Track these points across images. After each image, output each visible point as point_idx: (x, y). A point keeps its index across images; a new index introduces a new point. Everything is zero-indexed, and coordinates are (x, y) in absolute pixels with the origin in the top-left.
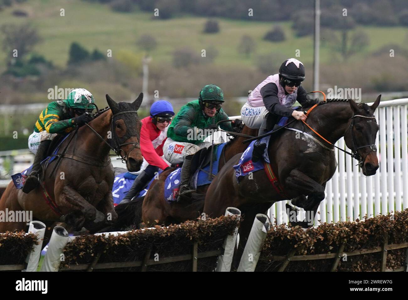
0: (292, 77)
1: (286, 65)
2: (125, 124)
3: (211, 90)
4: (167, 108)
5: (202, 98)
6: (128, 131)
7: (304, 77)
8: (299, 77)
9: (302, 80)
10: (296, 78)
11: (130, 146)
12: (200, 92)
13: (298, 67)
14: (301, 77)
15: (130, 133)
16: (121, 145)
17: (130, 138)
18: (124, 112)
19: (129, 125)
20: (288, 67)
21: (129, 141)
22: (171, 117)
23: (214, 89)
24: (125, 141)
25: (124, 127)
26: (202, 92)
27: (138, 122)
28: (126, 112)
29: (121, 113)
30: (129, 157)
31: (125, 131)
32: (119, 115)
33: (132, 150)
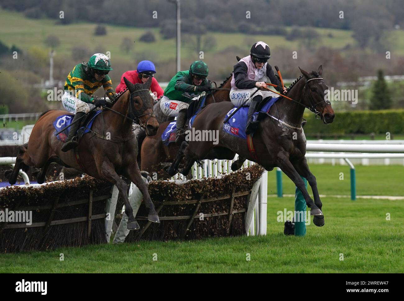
0: (260, 56)
1: (256, 47)
2: (141, 100)
3: (199, 66)
4: (150, 68)
5: (192, 71)
6: (144, 105)
7: (270, 56)
8: (265, 56)
9: (268, 58)
10: (263, 57)
11: (147, 116)
12: (191, 66)
13: (265, 49)
14: (267, 56)
15: (146, 106)
16: (139, 116)
17: (146, 110)
18: (140, 90)
19: (144, 100)
20: (257, 48)
21: (146, 112)
22: (153, 74)
23: (202, 66)
24: (143, 112)
25: (141, 102)
26: (192, 66)
27: (151, 98)
28: (141, 90)
29: (137, 91)
30: (147, 124)
31: (142, 105)
32: (135, 93)
33: (149, 118)
